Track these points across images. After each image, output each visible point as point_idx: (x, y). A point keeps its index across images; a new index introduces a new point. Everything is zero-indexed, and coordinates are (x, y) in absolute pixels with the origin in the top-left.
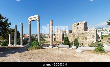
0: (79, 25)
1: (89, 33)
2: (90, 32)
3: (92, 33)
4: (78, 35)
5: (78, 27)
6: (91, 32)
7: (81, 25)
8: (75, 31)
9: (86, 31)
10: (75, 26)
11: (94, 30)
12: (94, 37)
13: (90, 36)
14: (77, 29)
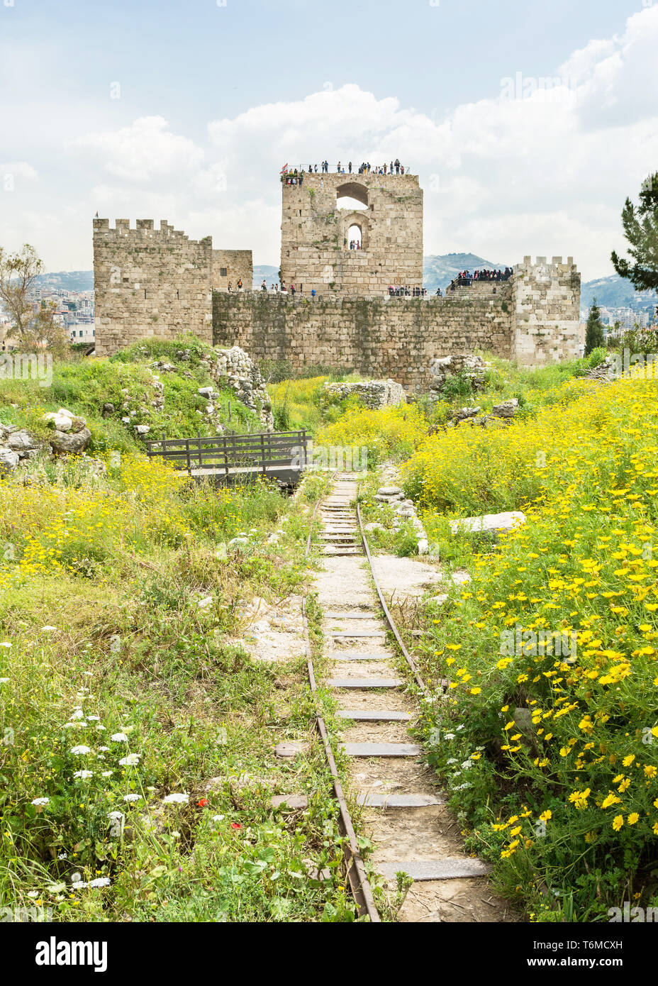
1: (529, 301)
2: (536, 296)
3: (555, 308)
6: (551, 294)
7: (394, 210)
10: (322, 205)
11: (568, 276)
12: (565, 340)
13: (536, 332)
14: (344, 250)
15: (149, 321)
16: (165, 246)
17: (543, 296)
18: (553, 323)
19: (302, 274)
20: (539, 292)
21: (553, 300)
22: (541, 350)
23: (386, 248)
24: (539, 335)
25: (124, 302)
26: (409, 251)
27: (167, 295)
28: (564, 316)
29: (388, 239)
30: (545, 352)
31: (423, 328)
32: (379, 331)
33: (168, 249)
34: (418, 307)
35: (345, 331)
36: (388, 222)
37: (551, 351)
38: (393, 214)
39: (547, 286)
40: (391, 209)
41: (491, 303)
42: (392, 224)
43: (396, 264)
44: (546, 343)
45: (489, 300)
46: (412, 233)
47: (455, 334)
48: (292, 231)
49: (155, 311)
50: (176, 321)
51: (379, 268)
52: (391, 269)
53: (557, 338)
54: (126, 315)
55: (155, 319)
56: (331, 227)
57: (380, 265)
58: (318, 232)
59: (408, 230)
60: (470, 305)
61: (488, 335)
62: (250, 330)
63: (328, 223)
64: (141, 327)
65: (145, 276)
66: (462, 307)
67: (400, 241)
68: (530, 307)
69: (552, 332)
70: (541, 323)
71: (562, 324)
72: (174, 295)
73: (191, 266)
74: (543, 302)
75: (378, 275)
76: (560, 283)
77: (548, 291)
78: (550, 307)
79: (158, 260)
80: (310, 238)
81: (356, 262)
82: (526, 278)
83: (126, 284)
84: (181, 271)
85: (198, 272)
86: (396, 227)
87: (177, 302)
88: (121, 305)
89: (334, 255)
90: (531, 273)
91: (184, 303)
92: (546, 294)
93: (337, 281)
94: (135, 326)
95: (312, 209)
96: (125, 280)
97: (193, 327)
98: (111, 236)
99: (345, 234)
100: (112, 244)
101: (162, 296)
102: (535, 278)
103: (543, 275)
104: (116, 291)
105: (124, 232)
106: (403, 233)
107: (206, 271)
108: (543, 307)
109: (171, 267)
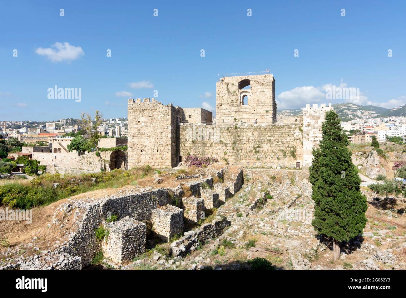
1: (309, 125)
2: (312, 122)
4: (256, 133)
5: (245, 96)
8: (234, 115)
10: (232, 89)
13: (313, 139)
14: (240, 106)
15: (147, 137)
19: (223, 116)
20: (314, 121)
23: (257, 104)
24: (315, 141)
25: (139, 130)
26: (266, 104)
27: (154, 127)
29: (258, 100)
31: (262, 138)
32: (243, 139)
33: (154, 109)
34: (260, 128)
35: (228, 140)
36: (258, 93)
38: (260, 90)
39: (319, 118)
40: (259, 88)
41: (294, 126)
42: (259, 94)
43: (261, 110)
44: (318, 145)
45: (292, 125)
46: (268, 97)
47: (277, 140)
48: (220, 100)
49: (149, 134)
50: (157, 138)
51: (254, 112)
52: (259, 112)
54: (139, 135)
55: (149, 136)
56: (234, 97)
57: (254, 111)
58: (229, 99)
59: (266, 96)
60: (283, 127)
63: (233, 95)
64: (144, 140)
65: (146, 120)
66: (279, 128)
67: (262, 101)
68: (310, 128)
70: (316, 135)
72: (157, 127)
73: (163, 116)
74: (316, 126)
75: (254, 115)
79: (150, 114)
80: (226, 102)
81: (244, 110)
83: (139, 124)
84: (159, 117)
85: (165, 118)
86: (261, 95)
87: (157, 130)
88: (137, 132)
89: (236, 108)
90: (310, 112)
91: (160, 130)
92: (318, 122)
93: (237, 118)
94: (142, 140)
95: (227, 90)
96: (139, 122)
97: (164, 140)
98: (134, 105)
99: (240, 100)
100: (134, 109)
101: (152, 128)
102: (312, 114)
103: (316, 113)
104: (136, 126)
105: (138, 104)
106: (264, 98)
107: (169, 117)
108: (316, 128)
109: (156, 116)
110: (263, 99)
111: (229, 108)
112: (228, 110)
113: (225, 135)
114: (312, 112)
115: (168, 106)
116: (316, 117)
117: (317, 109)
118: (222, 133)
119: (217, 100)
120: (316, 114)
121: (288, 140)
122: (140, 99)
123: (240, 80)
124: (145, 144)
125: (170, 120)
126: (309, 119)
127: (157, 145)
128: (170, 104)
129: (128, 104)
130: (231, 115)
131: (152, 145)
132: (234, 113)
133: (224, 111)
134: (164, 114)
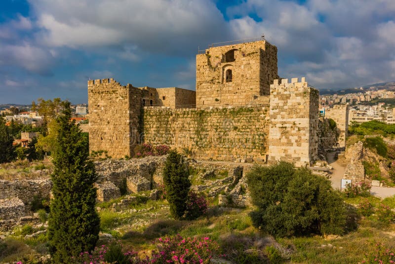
0: (233, 60)
2: (281, 104)
3: (293, 111)
5: (230, 72)
6: (290, 102)
7: (245, 60)
8: (215, 95)
9: (264, 99)
10: (214, 62)
11: (301, 90)
12: (299, 130)
13: (281, 126)
14: (222, 83)
16: (111, 90)
17: (285, 104)
18: (293, 120)
20: (283, 101)
21: (292, 106)
22: (284, 137)
23: (241, 80)
24: (283, 127)
25: (98, 115)
26: (252, 80)
27: (113, 112)
28: (299, 115)
29: (243, 76)
30: (287, 138)
32: (207, 125)
33: (113, 91)
35: (192, 126)
36: (242, 67)
37: (291, 137)
38: (245, 63)
39: (288, 97)
40: (244, 60)
41: (263, 108)
42: (244, 68)
43: (246, 88)
44: (287, 132)
46: (254, 71)
47: (244, 127)
48: (200, 77)
49: (108, 119)
50: (116, 124)
51: (238, 91)
52: (244, 91)
53: (294, 129)
54: (99, 121)
55: (109, 123)
56: (216, 73)
57: (238, 89)
58: (210, 75)
59: (252, 70)
60: (252, 111)
61: (262, 127)
62: (155, 126)
63: (215, 71)
65: (105, 104)
67: (248, 76)
68: (277, 111)
69: (291, 125)
70: (284, 120)
71: (297, 121)
72: (115, 112)
73: (121, 98)
74: (286, 107)
75: (237, 94)
76: (297, 95)
77: (289, 101)
78: (290, 110)
79: (109, 96)
80: (207, 79)
81: (227, 89)
82: (275, 93)
83: (99, 108)
84: (117, 100)
85: (123, 101)
86: (246, 69)
87: (116, 115)
88: (97, 117)
89: (217, 86)
90: (278, 90)
91: (119, 115)
92: (287, 102)
93: (219, 98)
94: (102, 126)
95: (208, 64)
96: (98, 106)
97: (122, 126)
98: (94, 87)
99: (223, 75)
100: (94, 91)
101: (111, 112)
102: (280, 93)
103: (285, 90)
104: (95, 111)
105: (98, 85)
106: (250, 72)
107: (127, 100)
108: (285, 110)
109: (114, 99)
110: (248, 73)
111: (209, 87)
112: (208, 90)
113: (188, 120)
114: (280, 90)
115: (125, 87)
116: (285, 96)
117: (287, 85)
118: (186, 118)
119: (198, 77)
120: (285, 93)
121: (257, 127)
122: (98, 80)
123: (226, 51)
124: (104, 131)
125: (128, 103)
126: (277, 98)
127: (116, 132)
128: (128, 85)
129: (89, 85)
130: (213, 96)
131: (111, 131)
132: (215, 92)
133: (204, 90)
134: (122, 97)
